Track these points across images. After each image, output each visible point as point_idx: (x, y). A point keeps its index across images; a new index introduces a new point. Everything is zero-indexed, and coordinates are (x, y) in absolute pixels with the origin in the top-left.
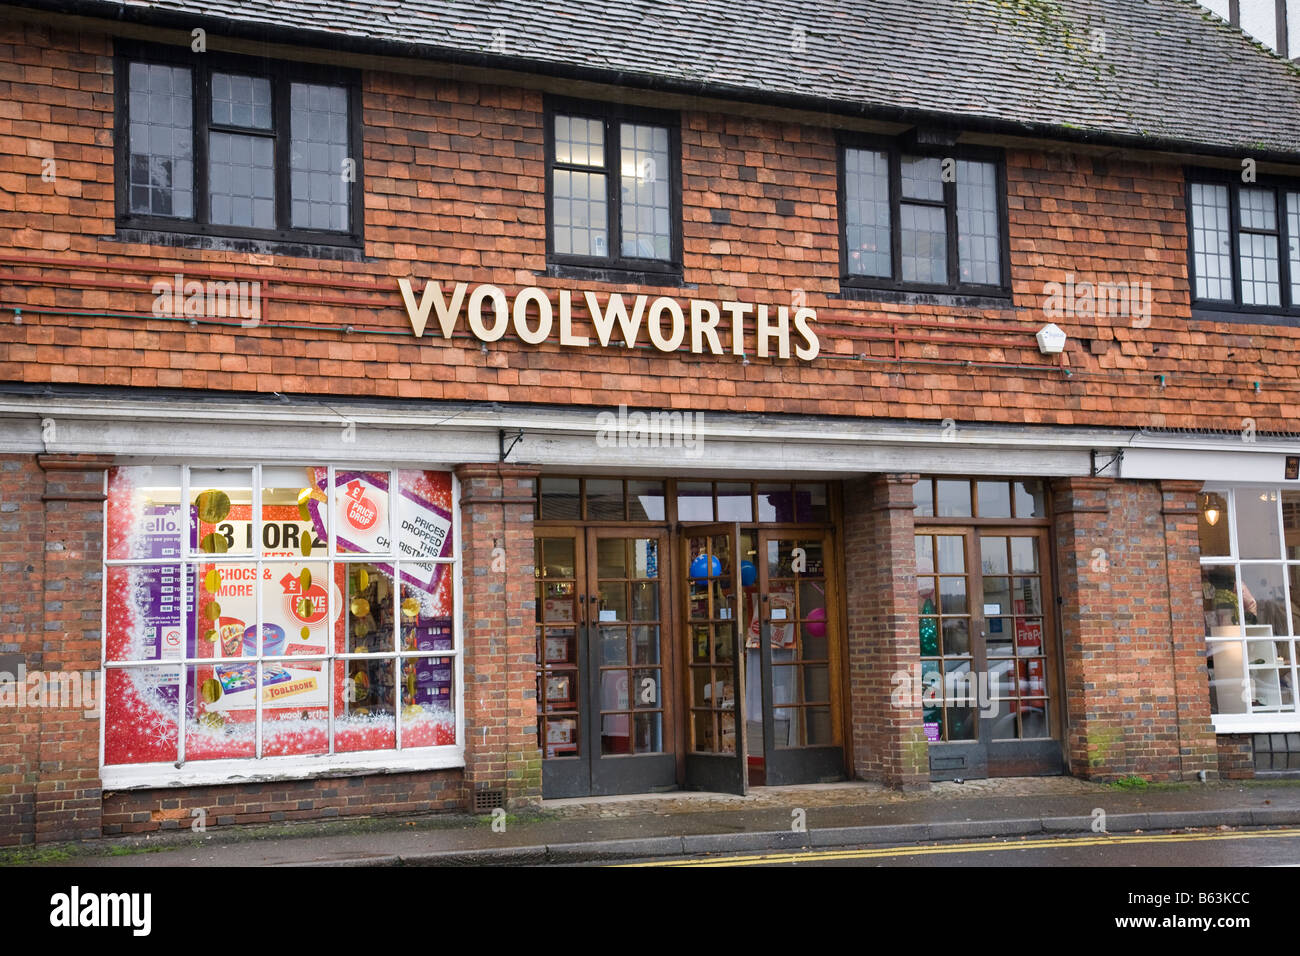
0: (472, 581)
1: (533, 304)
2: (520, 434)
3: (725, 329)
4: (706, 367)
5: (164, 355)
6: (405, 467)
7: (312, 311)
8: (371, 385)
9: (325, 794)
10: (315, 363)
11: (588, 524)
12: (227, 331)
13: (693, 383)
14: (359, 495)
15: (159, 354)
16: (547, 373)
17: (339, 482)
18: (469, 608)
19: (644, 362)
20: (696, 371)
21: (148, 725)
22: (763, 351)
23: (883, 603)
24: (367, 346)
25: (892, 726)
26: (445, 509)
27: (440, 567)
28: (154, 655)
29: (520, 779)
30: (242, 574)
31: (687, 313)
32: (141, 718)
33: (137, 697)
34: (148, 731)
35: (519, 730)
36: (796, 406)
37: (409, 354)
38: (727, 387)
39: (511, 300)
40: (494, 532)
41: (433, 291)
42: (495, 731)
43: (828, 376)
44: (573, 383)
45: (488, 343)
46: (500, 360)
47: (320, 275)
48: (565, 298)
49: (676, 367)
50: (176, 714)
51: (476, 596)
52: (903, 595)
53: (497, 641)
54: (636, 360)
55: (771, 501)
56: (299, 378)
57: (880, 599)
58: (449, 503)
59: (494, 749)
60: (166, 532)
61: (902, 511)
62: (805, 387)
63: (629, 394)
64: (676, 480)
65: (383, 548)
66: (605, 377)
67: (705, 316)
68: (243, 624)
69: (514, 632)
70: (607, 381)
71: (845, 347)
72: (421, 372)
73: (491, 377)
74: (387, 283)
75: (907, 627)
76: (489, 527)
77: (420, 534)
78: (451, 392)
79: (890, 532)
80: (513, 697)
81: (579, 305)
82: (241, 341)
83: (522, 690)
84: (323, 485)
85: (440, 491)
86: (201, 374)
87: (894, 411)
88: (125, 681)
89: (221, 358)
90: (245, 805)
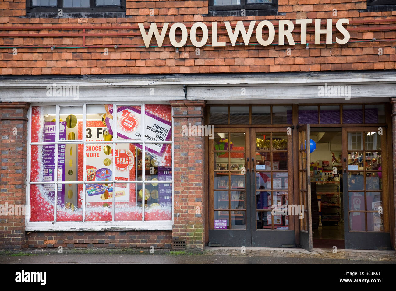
1: (199, 29)
3: (296, 33)
5: (44, 62)
7: (103, 40)
8: (128, 69)
9: (110, 238)
10: (104, 62)
11: (251, 126)
12: (69, 51)
13: (282, 59)
15: (43, 61)
16: (208, 60)
17: (119, 110)
19: (256, 52)
20: (282, 54)
21: (44, 207)
22: (317, 41)
24: (126, 53)
26: (168, 121)
27: (165, 145)
28: (52, 180)
29: (192, 236)
30: (95, 148)
31: (276, 27)
32: (42, 204)
33: (41, 196)
34: (44, 209)
35: (193, 215)
36: (339, 67)
37: (145, 55)
38: (300, 60)
39: (189, 28)
41: (153, 28)
42: (183, 215)
44: (220, 63)
45: (179, 48)
46: (186, 55)
47: (107, 25)
48: (215, 25)
49: (273, 53)
50: (54, 203)
51: (175, 157)
53: (184, 177)
54: (252, 51)
56: (98, 68)
58: (171, 119)
59: (182, 223)
62: (343, 57)
63: (248, 67)
65: (139, 137)
66: (236, 60)
67: (286, 27)
68: (96, 168)
69: (191, 173)
70: (237, 61)
71: (369, 36)
72: (150, 63)
73: (182, 63)
74: (134, 26)
76: (181, 128)
77: (156, 131)
78: (163, 70)
80: (191, 201)
81: (222, 28)
82: (75, 54)
83: (195, 198)
84: (111, 112)
85: (166, 113)
86: (58, 68)
88: (37, 190)
89: (67, 62)
90: (78, 240)
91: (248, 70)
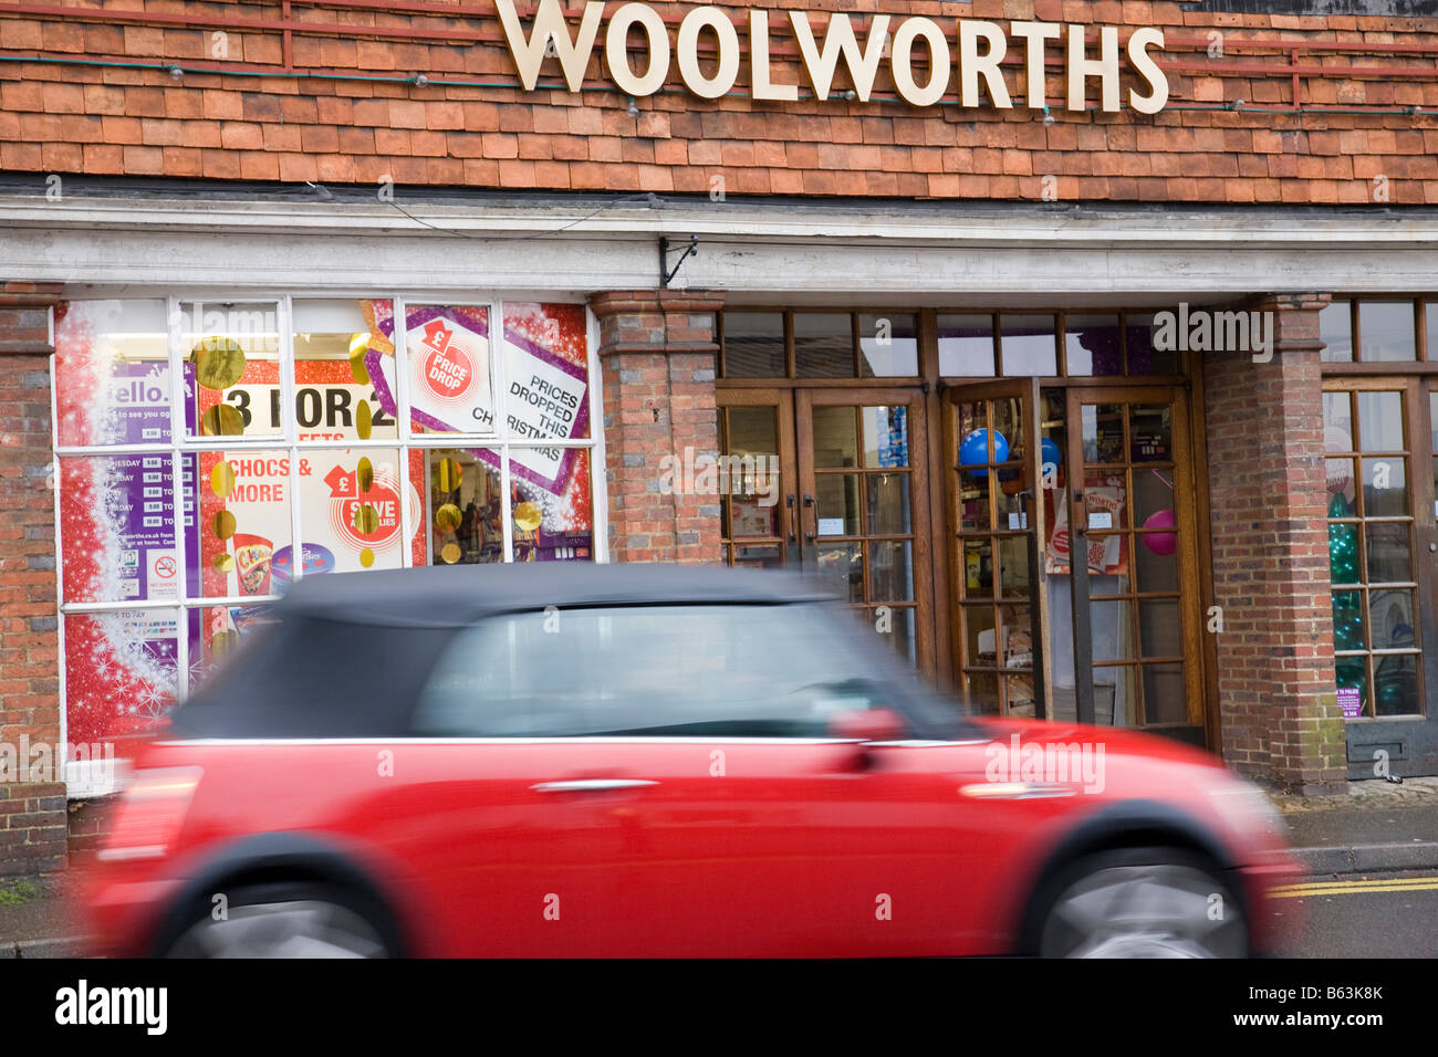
0: (620, 475)
1: (708, 32)
2: (692, 243)
3: (1015, 67)
4: (984, 129)
5: (133, 123)
6: (510, 297)
7: (361, 50)
8: (456, 167)
10: (368, 135)
11: (796, 384)
12: (229, 84)
13: (964, 155)
14: (444, 343)
15: (126, 122)
16: (731, 145)
17: (412, 323)
18: (617, 517)
19: (886, 125)
20: (969, 137)
21: (133, 701)
22: (1077, 101)
23: (1270, 501)
24: (449, 107)
25: (1286, 693)
26: (577, 363)
27: (571, 454)
28: (137, 594)
30: (265, 468)
31: (954, 43)
32: (121, 689)
33: (113, 657)
34: (133, 709)
36: (1129, 189)
37: (514, 118)
38: (1018, 161)
39: (673, 28)
40: (654, 398)
41: (550, 16)
43: (1182, 139)
44: (773, 161)
45: (638, 99)
46: (658, 125)
48: (759, 23)
49: (937, 132)
50: (174, 683)
51: (628, 498)
52: (1303, 488)
54: (873, 122)
55: (1085, 343)
56: (344, 160)
57: (1265, 495)
58: (583, 354)
60: (147, 403)
61: (1301, 354)
62: (1144, 158)
63: (862, 176)
64: (936, 311)
65: (483, 426)
66: (823, 149)
67: (983, 46)
68: (270, 545)
69: (687, 553)
70: (828, 156)
71: (1211, 90)
72: (534, 146)
73: (644, 153)
74: (478, 4)
75: (1308, 538)
76: (646, 390)
77: (538, 402)
78: (582, 178)
79: (1281, 387)
81: (782, 34)
82: (252, 100)
84: (387, 328)
85: (569, 335)
86: (192, 153)
87: (1290, 193)
88: (95, 634)
89: (222, 127)
91: (861, 187)
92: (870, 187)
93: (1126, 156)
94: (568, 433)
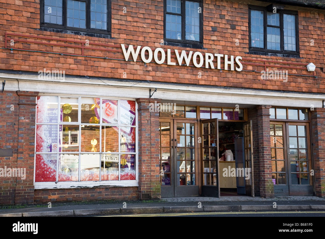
0: (141, 132)
1: (160, 52)
2: (156, 90)
3: (215, 62)
4: (209, 72)
5: (54, 64)
6: (122, 98)
7: (96, 52)
8: (113, 74)
9: (98, 193)
10: (97, 68)
11: (174, 118)
12: (72, 57)
13: (206, 77)
14: (109, 106)
15: (52, 63)
16: (163, 73)
17: (103, 102)
18: (140, 140)
19: (192, 71)
20: (207, 74)
21: (48, 171)
22: (226, 68)
23: (260, 143)
24: (112, 63)
25: (263, 179)
26: (134, 112)
27: (132, 128)
28: (50, 151)
29: (154, 190)
31: (204, 57)
32: (46, 169)
33: (45, 163)
34: (48, 173)
35: (154, 176)
36: (235, 85)
37: (124, 66)
38: (215, 79)
39: (153, 51)
40: (148, 118)
41: (131, 48)
42: (147, 176)
43: (245, 76)
44: (171, 76)
45: (146, 63)
46: (150, 68)
47: (99, 42)
48: (169, 51)
49: (201, 72)
50: (56, 168)
51: (142, 137)
52: (266, 141)
53: (148, 150)
54: (189, 70)
55: (226, 115)
56: (92, 72)
57: (259, 142)
58: (135, 110)
59: (147, 181)
60: (53, 116)
61: (266, 116)
62: (238, 79)
63: (187, 80)
65: (116, 122)
66: (180, 74)
67: (209, 57)
69: (153, 147)
70: (181, 76)
71: (250, 68)
72: (127, 71)
73: (147, 73)
74: (118, 45)
75: (267, 150)
76: (146, 117)
77: (126, 118)
78: (136, 77)
79: (262, 122)
80: (153, 166)
81: (173, 53)
82: (76, 60)
83: (155, 164)
84: (99, 103)
85: (132, 107)
87: (264, 87)
88: (41, 158)
89: (70, 65)
90: (75, 195)
91: (187, 82)
92: (189, 82)
93: (235, 79)
94: (131, 124)
